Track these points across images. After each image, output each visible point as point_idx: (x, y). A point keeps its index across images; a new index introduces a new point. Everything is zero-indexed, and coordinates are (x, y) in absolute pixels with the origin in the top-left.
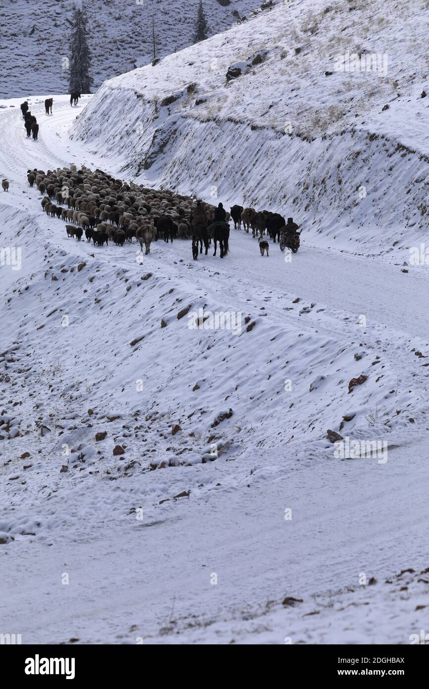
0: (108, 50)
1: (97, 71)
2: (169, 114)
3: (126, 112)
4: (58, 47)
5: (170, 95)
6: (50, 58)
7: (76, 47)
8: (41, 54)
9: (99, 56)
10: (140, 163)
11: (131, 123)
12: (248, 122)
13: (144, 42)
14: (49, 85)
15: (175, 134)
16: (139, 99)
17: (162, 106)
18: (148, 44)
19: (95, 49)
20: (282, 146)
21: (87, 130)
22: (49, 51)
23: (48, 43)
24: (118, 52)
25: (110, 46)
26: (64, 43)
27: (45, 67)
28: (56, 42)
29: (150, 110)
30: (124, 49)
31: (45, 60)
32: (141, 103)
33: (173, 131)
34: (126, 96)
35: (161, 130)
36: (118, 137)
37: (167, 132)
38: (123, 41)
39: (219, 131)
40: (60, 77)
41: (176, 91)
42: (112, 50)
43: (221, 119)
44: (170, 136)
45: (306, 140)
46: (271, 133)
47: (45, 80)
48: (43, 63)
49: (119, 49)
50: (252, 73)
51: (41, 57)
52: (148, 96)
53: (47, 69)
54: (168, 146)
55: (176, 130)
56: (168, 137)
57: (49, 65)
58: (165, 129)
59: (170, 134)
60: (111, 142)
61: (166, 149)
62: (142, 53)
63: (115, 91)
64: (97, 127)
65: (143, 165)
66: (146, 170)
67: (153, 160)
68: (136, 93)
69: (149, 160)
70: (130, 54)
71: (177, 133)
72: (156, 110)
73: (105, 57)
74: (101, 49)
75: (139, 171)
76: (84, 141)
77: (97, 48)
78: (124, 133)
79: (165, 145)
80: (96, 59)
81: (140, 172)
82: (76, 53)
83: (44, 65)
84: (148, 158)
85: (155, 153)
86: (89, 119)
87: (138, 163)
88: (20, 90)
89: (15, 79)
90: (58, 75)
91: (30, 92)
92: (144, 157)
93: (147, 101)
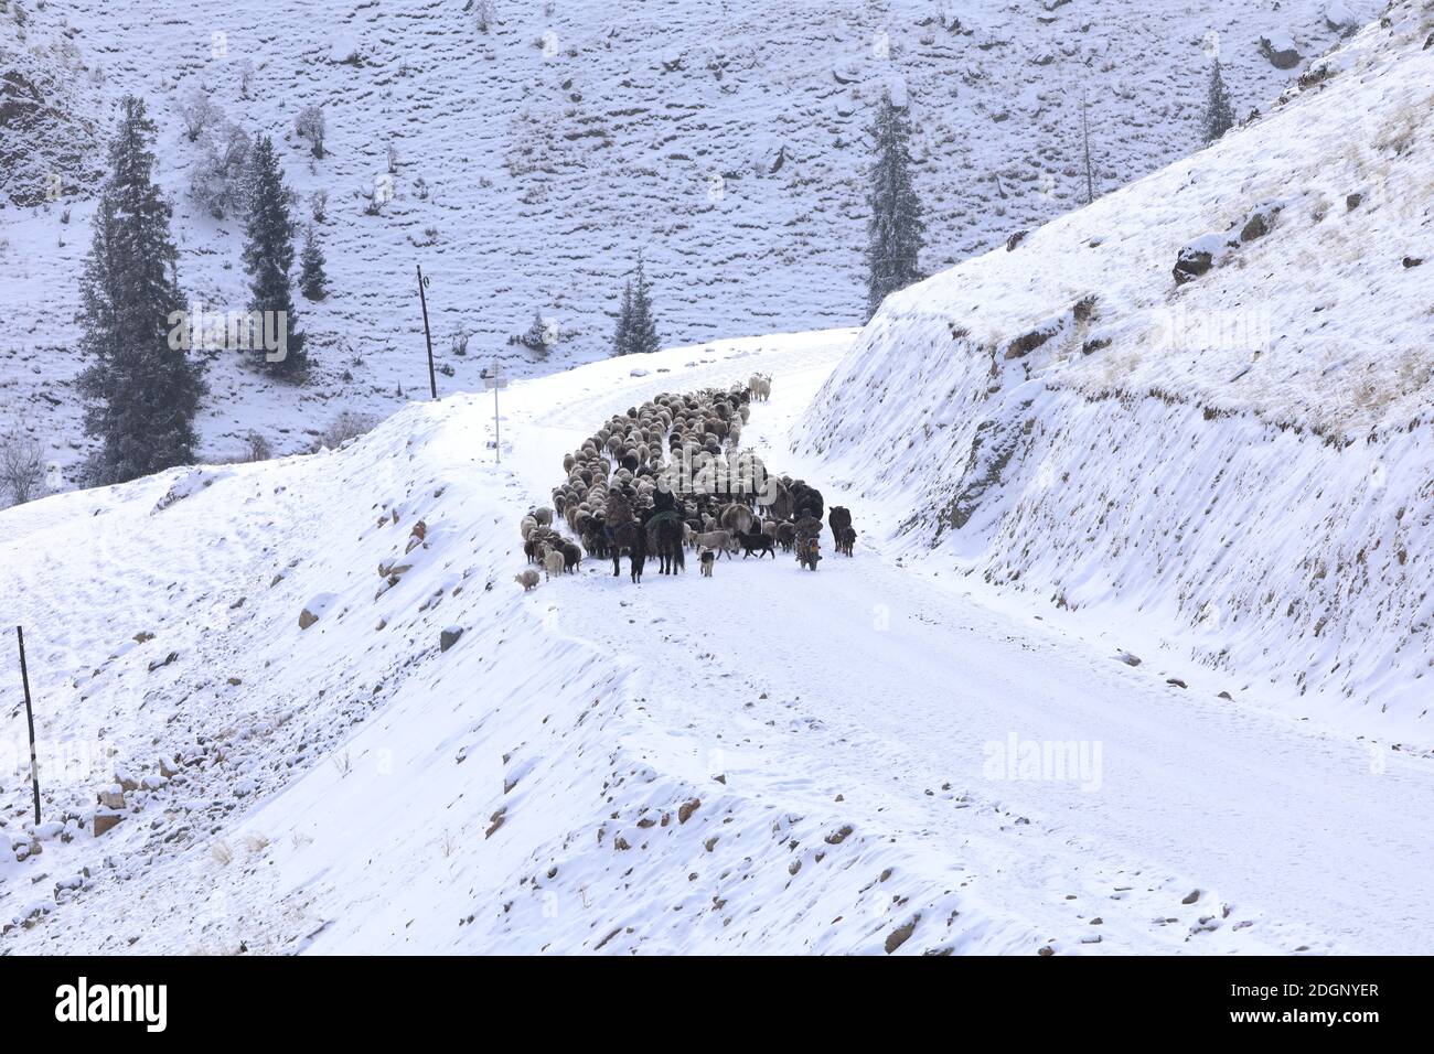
0: (977, 200)
1: (947, 255)
2: (1027, 379)
3: (925, 375)
4: (845, 199)
5: (1027, 330)
6: (822, 228)
7: (886, 197)
8: (801, 220)
9: (953, 216)
10: (943, 511)
11: (934, 405)
12: (1199, 398)
13: (1071, 174)
14: (822, 297)
15: (1028, 432)
16: (957, 340)
17: (1009, 357)
18: (1077, 179)
19: (940, 200)
20: (1277, 460)
21: (831, 427)
22: (822, 211)
23: (818, 190)
24: (1001, 203)
25: (980, 189)
26: (859, 188)
27: (812, 253)
28: (841, 188)
29: (981, 366)
30: (1019, 195)
31: (812, 235)
32: (962, 349)
33: (1023, 425)
34: (926, 334)
35: (992, 423)
36: (905, 442)
37: (1009, 429)
38: (1015, 176)
39: (1128, 424)
40: (852, 277)
41: (1046, 318)
42: (985, 200)
43: (1133, 392)
44: (1016, 438)
45: (1332, 444)
46: (1252, 427)
47: (812, 287)
48: (805, 244)
49: (1004, 196)
50: (1237, 263)
51: (801, 227)
52: (979, 335)
53: (817, 258)
54: (1012, 465)
55: (1030, 424)
56: (1011, 442)
57: (823, 246)
58: (1004, 421)
59: (1017, 432)
60: (887, 456)
61: (1005, 473)
62: (1064, 201)
64: (853, 419)
65: (948, 518)
66: (956, 530)
67: (973, 503)
68: (951, 326)
69: (962, 505)
70: (1032, 208)
71: (1035, 431)
72: (994, 372)
73: (967, 218)
74: (956, 197)
75: (938, 533)
76: (823, 456)
77: (945, 195)
78: (918, 432)
79: (1003, 462)
80: (944, 225)
81: (941, 537)
82: (884, 215)
83: (809, 248)
84: (961, 498)
85: (977, 484)
86: (838, 399)
87: (938, 512)
88: (747, 316)
89: (735, 288)
90: (847, 272)
91: (775, 319)
92: (951, 496)
93: (977, 346)
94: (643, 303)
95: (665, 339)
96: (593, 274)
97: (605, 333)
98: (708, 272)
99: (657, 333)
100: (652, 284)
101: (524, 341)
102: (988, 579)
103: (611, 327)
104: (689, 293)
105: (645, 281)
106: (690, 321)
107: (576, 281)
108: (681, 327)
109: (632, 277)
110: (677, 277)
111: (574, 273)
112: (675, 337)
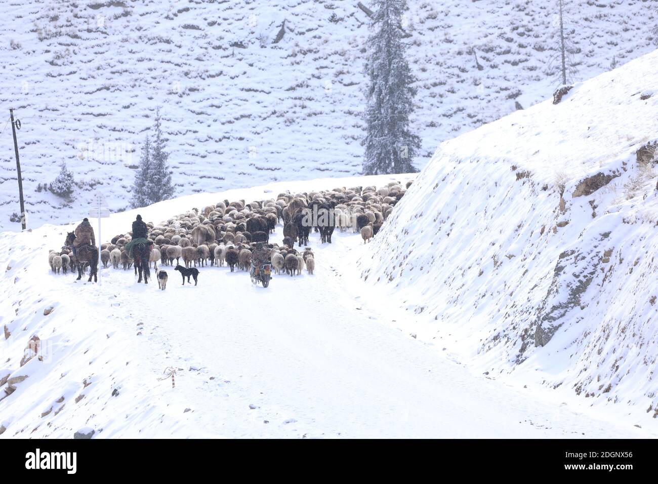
0: (456, 71)
1: (429, 120)
2: (594, 215)
3: (490, 212)
4: (339, 68)
5: (593, 171)
6: (318, 94)
7: (382, 66)
8: (300, 86)
9: (435, 85)
10: (526, 331)
11: (502, 239)
13: (540, 49)
14: (317, 155)
15: (606, 261)
16: (521, 181)
17: (576, 195)
18: (547, 53)
19: (424, 70)
21: (401, 257)
22: (319, 78)
23: (315, 60)
24: (477, 74)
25: (459, 61)
26: (352, 58)
27: (309, 115)
28: (335, 58)
29: (548, 205)
30: (493, 67)
31: (310, 99)
32: (527, 189)
33: (601, 254)
34: (490, 175)
35: (573, 252)
36: (475, 271)
37: (588, 258)
38: (490, 50)
40: (345, 137)
41: (610, 161)
42: (463, 71)
44: (595, 266)
47: (310, 145)
48: (304, 107)
49: (480, 68)
51: (300, 92)
52: (542, 175)
53: (313, 120)
54: (592, 290)
55: (609, 253)
56: (590, 269)
57: (319, 110)
58: (584, 251)
59: (596, 261)
60: (457, 283)
61: (585, 298)
62: (534, 73)
63: (466, 166)
64: (422, 250)
65: (532, 337)
66: (540, 347)
67: (556, 323)
68: (514, 168)
69: (546, 325)
70: (505, 78)
71: (613, 259)
72: (563, 207)
73: (447, 87)
74: (438, 68)
75: (523, 350)
76: (394, 283)
77: (429, 66)
78: (487, 262)
79: (583, 287)
80: (427, 92)
81: (525, 354)
82: (380, 81)
83: (306, 111)
84: (544, 319)
85: (560, 306)
86: (406, 232)
87: (520, 331)
88: (252, 170)
89: (241, 145)
90: (340, 133)
91: (276, 174)
92: (533, 318)
93: (541, 186)
94: (161, 157)
95: (179, 189)
96: (114, 130)
97: (125, 183)
98: (217, 130)
99: (172, 184)
100: (167, 140)
101: (51, 189)
102: (578, 391)
103: (131, 179)
104: (200, 149)
105: (162, 137)
106: (202, 174)
107: (98, 136)
108: (192, 179)
109: (150, 133)
110: (190, 135)
111: (97, 129)
112: (187, 187)
